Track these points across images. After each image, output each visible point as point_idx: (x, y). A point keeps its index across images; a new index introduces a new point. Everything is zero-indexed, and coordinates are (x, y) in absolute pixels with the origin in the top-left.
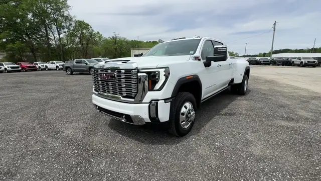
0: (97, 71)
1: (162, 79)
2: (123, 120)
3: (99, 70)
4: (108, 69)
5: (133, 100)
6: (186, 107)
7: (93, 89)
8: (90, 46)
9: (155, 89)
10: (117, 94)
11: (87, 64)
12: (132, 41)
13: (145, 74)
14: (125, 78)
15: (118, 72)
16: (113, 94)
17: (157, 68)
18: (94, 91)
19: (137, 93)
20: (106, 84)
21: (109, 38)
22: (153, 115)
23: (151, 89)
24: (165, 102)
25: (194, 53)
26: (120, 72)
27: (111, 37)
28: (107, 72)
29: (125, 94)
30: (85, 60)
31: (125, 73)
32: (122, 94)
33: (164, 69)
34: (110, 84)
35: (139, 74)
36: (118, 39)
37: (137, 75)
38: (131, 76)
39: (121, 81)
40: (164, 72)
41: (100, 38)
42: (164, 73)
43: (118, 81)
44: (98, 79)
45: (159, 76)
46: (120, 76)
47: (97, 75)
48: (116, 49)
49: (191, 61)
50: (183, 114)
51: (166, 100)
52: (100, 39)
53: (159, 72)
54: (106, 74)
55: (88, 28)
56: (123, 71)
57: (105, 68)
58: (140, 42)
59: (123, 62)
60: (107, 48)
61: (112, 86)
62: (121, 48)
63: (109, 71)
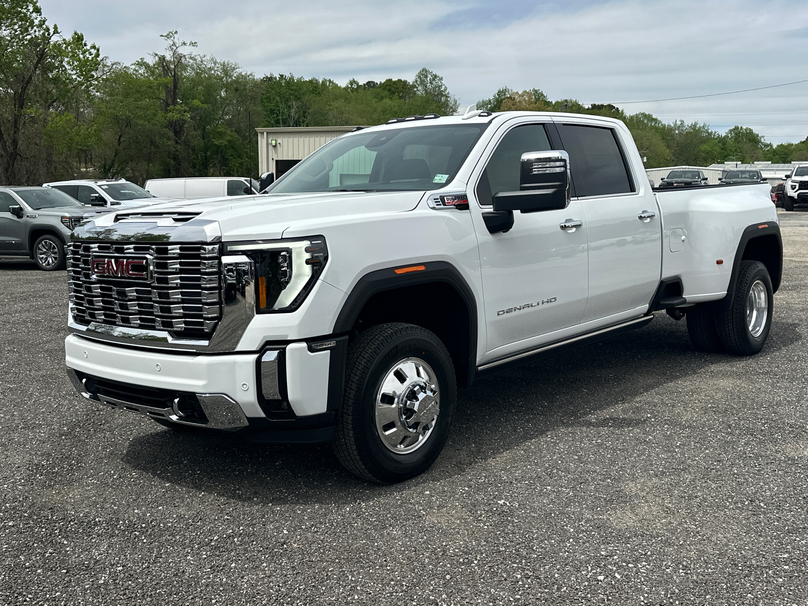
0: (87, 249)
1: (301, 272)
2: (174, 418)
3: (95, 247)
4: (126, 240)
5: (205, 343)
6: (401, 377)
7: (70, 315)
8: (31, 111)
9: (277, 306)
10: (153, 328)
11: (19, 212)
12: (270, 79)
13: (244, 259)
14: (181, 271)
15: (158, 251)
16: (141, 327)
17: (283, 240)
18: (71, 322)
19: (219, 318)
20: (118, 293)
21: (141, 64)
22: (272, 392)
23: (267, 305)
24: (311, 350)
25: (449, 182)
26: (166, 251)
27: (151, 61)
28: (121, 250)
29: (180, 326)
30: (10, 191)
31: (181, 256)
32: (170, 325)
33: (306, 243)
34: (131, 292)
35: (226, 260)
36: (189, 73)
37: (220, 263)
38: (198, 264)
39: (166, 281)
40: (307, 250)
41: (89, 66)
42: (308, 256)
43: (159, 280)
44: (87, 276)
45: (290, 266)
46: (165, 266)
47: (86, 262)
48: (177, 128)
49: (424, 211)
50: (388, 399)
51: (314, 343)
52: (88, 77)
53: (289, 251)
54: (116, 258)
55: (25, 18)
56: (175, 250)
57: (115, 237)
58: (315, 88)
59: (176, 220)
60: (128, 123)
61: (138, 299)
62: (203, 120)
63: (130, 249)
